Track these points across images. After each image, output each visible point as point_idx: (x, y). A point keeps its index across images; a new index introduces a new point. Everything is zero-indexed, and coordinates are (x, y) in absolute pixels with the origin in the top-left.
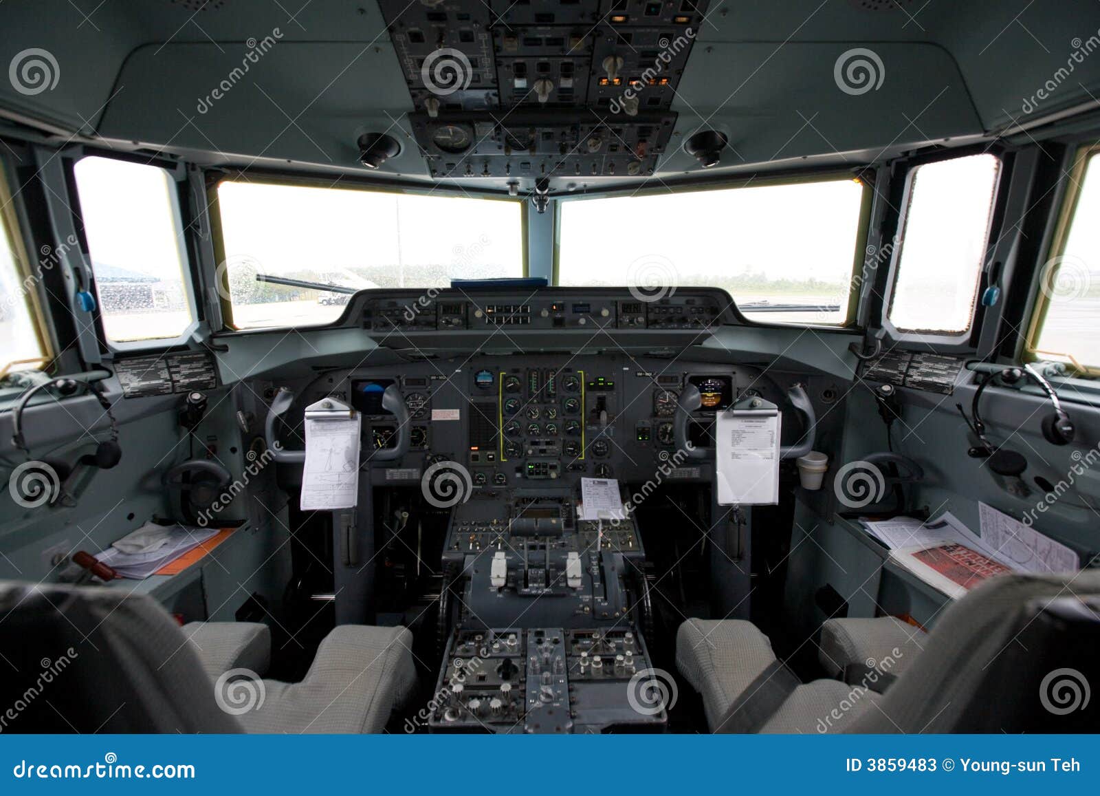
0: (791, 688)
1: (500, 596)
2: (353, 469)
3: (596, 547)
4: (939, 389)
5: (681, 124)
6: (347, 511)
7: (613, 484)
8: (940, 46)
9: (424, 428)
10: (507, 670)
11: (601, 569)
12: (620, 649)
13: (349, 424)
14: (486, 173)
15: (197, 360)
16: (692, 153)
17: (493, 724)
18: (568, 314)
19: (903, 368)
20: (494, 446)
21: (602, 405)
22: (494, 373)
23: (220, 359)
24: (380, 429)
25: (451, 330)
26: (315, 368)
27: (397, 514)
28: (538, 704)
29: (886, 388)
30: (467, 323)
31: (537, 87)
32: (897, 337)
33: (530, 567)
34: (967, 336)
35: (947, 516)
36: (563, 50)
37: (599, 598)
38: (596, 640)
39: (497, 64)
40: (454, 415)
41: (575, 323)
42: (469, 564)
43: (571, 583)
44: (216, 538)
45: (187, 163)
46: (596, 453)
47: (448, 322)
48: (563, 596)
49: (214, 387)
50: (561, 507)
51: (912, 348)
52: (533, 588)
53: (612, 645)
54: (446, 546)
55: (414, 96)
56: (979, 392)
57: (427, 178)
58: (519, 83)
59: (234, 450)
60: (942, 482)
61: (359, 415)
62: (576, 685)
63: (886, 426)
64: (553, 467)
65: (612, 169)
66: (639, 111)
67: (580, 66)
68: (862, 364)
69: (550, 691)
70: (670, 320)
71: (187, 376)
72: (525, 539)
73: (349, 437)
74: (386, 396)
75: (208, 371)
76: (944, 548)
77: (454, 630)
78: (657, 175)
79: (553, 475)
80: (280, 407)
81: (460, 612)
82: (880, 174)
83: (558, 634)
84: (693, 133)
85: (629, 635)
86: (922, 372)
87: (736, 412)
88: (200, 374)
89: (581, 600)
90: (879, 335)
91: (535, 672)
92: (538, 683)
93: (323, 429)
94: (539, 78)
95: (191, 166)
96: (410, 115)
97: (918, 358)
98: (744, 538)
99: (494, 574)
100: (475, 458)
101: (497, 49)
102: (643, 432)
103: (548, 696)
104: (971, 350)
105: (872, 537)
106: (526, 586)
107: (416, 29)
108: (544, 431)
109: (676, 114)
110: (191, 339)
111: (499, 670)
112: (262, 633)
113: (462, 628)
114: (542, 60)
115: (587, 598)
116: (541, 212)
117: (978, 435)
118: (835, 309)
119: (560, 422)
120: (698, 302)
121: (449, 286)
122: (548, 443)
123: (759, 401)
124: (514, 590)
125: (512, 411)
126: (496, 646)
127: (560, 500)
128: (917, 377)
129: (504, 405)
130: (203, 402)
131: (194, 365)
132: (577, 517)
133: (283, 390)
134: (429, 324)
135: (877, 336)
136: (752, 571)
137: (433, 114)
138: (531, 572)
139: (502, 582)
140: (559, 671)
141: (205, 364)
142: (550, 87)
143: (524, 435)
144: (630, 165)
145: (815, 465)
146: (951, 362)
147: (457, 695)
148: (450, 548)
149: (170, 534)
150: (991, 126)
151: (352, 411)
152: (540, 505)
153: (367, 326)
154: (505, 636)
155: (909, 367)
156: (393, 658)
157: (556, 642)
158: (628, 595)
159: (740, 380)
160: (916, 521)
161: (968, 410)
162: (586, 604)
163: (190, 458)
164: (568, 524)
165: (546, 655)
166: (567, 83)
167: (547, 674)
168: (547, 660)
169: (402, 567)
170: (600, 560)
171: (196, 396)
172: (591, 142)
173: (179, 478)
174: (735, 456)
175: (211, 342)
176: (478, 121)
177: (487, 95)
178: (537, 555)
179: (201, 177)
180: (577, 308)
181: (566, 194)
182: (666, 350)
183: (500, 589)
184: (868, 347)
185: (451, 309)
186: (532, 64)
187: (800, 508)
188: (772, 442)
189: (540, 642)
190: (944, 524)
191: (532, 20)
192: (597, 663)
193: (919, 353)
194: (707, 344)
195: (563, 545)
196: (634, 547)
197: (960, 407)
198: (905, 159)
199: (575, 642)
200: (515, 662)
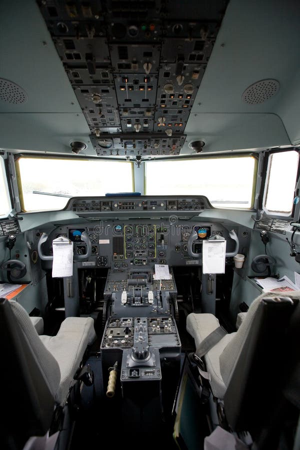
0: (224, 335)
1: (125, 306)
2: (71, 262)
3: (159, 289)
4: (281, 232)
5: (188, 138)
6: (69, 277)
7: (167, 266)
8: (276, 115)
9: (96, 247)
10: (127, 331)
11: (161, 297)
12: (167, 324)
13: (69, 246)
14: (118, 154)
15: (12, 223)
16: (192, 148)
17: (122, 348)
18: (149, 205)
19: (270, 224)
20: (123, 253)
21: (162, 238)
22: (122, 226)
23: (20, 223)
24: (80, 247)
25: (106, 211)
26: (55, 225)
27: (87, 278)
28: (138, 341)
29: (264, 232)
30: (112, 209)
31: (135, 127)
32: (268, 213)
33: (135, 296)
34: (291, 214)
35: (285, 277)
36: (144, 115)
37: (160, 307)
38: (158, 321)
39: (121, 120)
40: (107, 242)
41: (151, 209)
42: (114, 296)
43: (150, 302)
44: (21, 288)
45: (8, 153)
46: (160, 256)
47: (105, 209)
48: (147, 306)
49: (18, 232)
50: (147, 275)
51: (274, 217)
52: (136, 304)
53: (164, 322)
54: (105, 289)
55: (91, 129)
56: (294, 233)
57: (96, 156)
58: (129, 126)
59: (26, 256)
60: (283, 265)
61: (72, 243)
62: (151, 336)
63: (264, 245)
64: (144, 261)
65: (164, 153)
66: (172, 134)
67: (150, 120)
68: (256, 223)
69: (142, 337)
70: (186, 207)
71: (8, 229)
72: (133, 286)
73: (69, 251)
74: (82, 235)
75: (16, 227)
76: (282, 288)
77: (108, 319)
78: (180, 155)
79: (144, 264)
80: (43, 240)
81: (111, 312)
82: (260, 155)
83: (145, 319)
84: (192, 141)
85: (170, 319)
86: (277, 226)
87: (210, 241)
88: (13, 228)
89: (153, 308)
90: (262, 212)
91: (137, 331)
92: (138, 335)
93: (59, 248)
94: (136, 124)
95: (9, 154)
96: (90, 135)
97: (275, 221)
98: (213, 286)
99: (122, 299)
100: (116, 257)
101: (120, 115)
102: (178, 248)
103: (141, 339)
104: (292, 218)
105: (258, 285)
106: (134, 303)
107: (92, 109)
108: (141, 247)
109: (186, 135)
110: (9, 215)
111: (124, 331)
112: (41, 320)
113: (111, 318)
114: (137, 118)
115: (155, 307)
116: (139, 167)
117: (293, 248)
118: (247, 203)
119: (147, 244)
120: (196, 200)
121: (105, 195)
122: (142, 252)
123: (218, 237)
124: (129, 304)
125: (129, 240)
126: (123, 323)
127: (147, 273)
128: (274, 228)
129: (126, 238)
130: (15, 239)
131: (11, 225)
132: (153, 279)
133: (44, 234)
134: (98, 209)
135: (261, 212)
136: (217, 297)
137: (98, 135)
138: (136, 298)
139: (125, 302)
140: (145, 331)
141: (15, 224)
142: (140, 127)
143: (134, 249)
144: (171, 152)
145: (239, 259)
146: (286, 222)
147: (110, 339)
148: (107, 290)
149: (4, 287)
150: (294, 143)
151: (70, 242)
152: (140, 274)
153: (75, 210)
154: (126, 320)
155: (272, 224)
156: (88, 327)
157: (144, 322)
158: (170, 305)
159: (214, 228)
160: (274, 279)
161: (290, 240)
162: (155, 309)
163: (10, 259)
164: (150, 281)
165: (141, 326)
166: (146, 125)
167: (141, 332)
168: (141, 328)
169: (89, 298)
170: (160, 293)
171: (12, 236)
172: (155, 145)
173: (6, 266)
174: (209, 256)
175: (17, 216)
176: (114, 137)
177: (118, 129)
178: (137, 292)
179: (12, 157)
180: (152, 203)
181: (147, 160)
182: (186, 218)
183: (125, 304)
184: (258, 217)
185: (105, 204)
186: (133, 120)
187: (235, 275)
188: (223, 251)
189: (139, 322)
190: (284, 280)
191: (133, 106)
192: (158, 328)
193: (275, 219)
194: (200, 215)
195: (148, 289)
196: (174, 289)
197: (287, 239)
198: (268, 151)
199: (151, 322)
200: (130, 329)
